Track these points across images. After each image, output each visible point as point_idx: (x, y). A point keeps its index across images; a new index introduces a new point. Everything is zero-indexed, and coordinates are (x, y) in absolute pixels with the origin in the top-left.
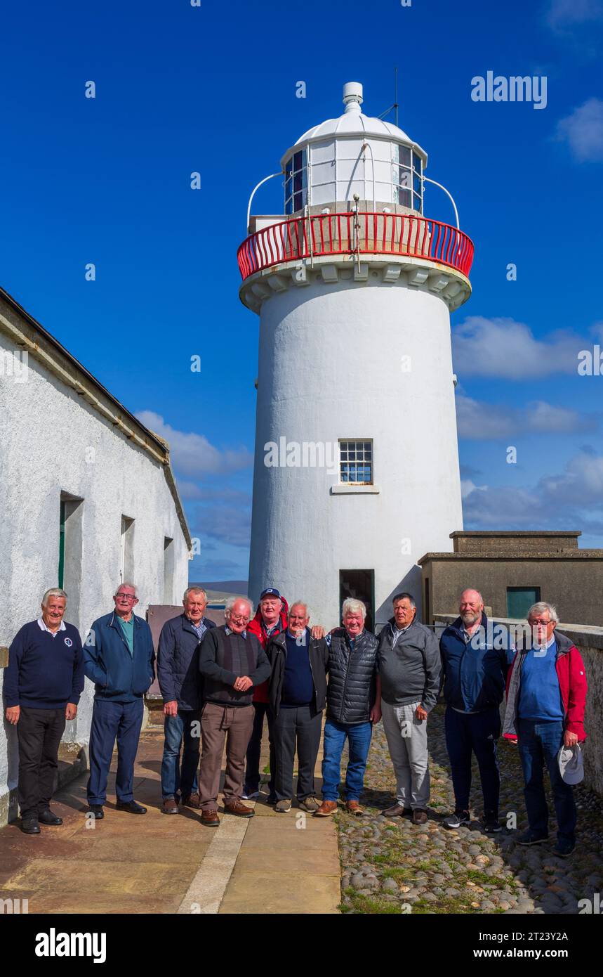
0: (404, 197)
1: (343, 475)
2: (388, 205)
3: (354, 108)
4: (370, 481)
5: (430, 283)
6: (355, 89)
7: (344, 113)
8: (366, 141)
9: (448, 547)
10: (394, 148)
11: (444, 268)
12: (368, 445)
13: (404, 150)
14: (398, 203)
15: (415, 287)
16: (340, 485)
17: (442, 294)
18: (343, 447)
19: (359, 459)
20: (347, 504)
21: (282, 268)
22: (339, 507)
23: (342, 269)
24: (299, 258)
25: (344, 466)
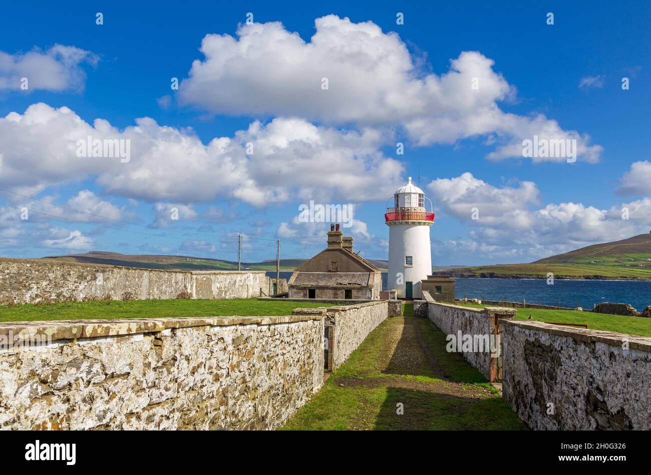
0: (420, 205)
1: (407, 264)
2: (416, 207)
4: (412, 264)
5: (424, 224)
6: (410, 178)
7: (408, 183)
8: (412, 194)
9: (426, 278)
10: (418, 195)
11: (427, 221)
12: (412, 257)
13: (420, 195)
14: (418, 206)
15: (422, 225)
16: (405, 265)
17: (428, 225)
18: (407, 257)
19: (409, 260)
20: (407, 269)
21: (394, 221)
22: (406, 269)
23: (406, 222)
24: (397, 220)
25: (407, 262)
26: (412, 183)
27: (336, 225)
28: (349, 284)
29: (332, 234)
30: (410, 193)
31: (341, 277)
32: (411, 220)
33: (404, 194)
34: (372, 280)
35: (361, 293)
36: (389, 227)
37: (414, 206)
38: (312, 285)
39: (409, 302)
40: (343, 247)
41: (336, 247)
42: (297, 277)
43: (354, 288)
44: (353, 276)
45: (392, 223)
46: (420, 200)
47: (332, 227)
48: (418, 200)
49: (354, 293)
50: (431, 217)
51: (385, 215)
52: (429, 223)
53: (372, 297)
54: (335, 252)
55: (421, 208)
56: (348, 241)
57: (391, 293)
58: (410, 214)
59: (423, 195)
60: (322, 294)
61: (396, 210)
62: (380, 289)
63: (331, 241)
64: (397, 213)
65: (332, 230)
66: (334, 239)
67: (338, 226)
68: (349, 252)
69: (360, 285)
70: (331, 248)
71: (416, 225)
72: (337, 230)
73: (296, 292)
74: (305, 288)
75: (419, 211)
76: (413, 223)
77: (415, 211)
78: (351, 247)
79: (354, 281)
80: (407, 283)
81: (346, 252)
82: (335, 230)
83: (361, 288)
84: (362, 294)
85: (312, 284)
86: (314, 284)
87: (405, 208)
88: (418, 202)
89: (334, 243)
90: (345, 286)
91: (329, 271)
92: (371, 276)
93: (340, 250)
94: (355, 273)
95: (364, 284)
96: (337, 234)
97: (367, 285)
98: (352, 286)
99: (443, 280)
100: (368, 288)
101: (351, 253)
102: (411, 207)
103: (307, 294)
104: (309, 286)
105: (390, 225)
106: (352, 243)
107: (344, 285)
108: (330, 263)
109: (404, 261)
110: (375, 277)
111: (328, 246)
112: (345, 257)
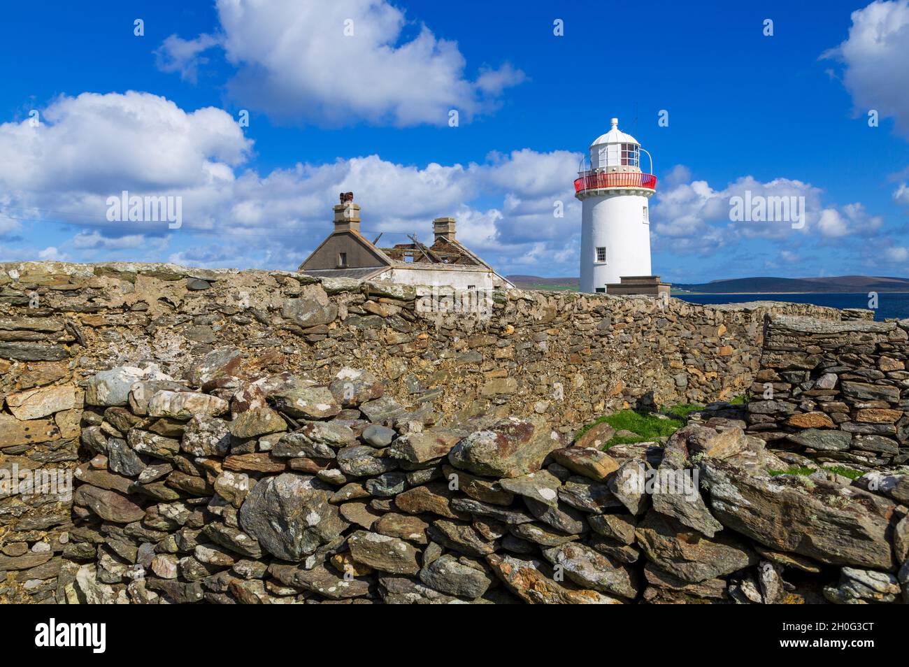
1: (599, 259)
3: (615, 127)
4: (604, 260)
6: (615, 121)
7: (611, 129)
10: (621, 145)
12: (606, 249)
14: (620, 164)
16: (596, 262)
18: (598, 249)
19: (602, 251)
20: (598, 267)
22: (595, 268)
25: (599, 256)
26: (619, 128)
46: (624, 155)
48: (619, 153)
52: (645, 192)
80: (597, 290)
88: (620, 158)
102: (607, 167)
109: (593, 255)
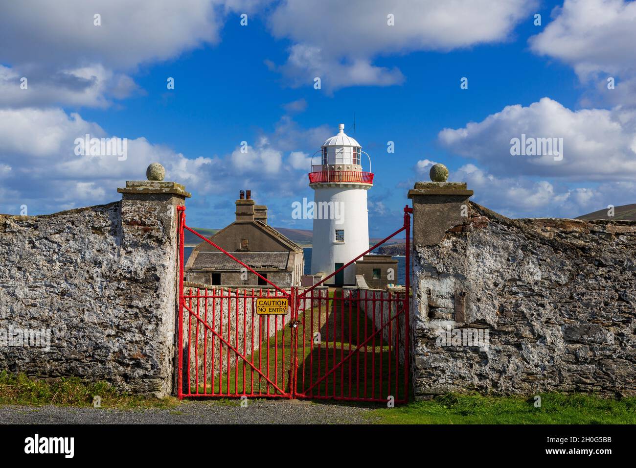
0: (355, 162)
1: (336, 239)
2: (349, 165)
3: (342, 131)
4: (343, 240)
5: (360, 187)
6: (342, 126)
7: (339, 133)
8: (344, 148)
10: (352, 148)
11: (364, 184)
12: (343, 231)
14: (352, 163)
15: (357, 188)
16: (335, 241)
17: (364, 189)
18: (336, 231)
19: (340, 235)
20: (337, 246)
21: (321, 183)
22: (335, 247)
23: (336, 185)
24: (325, 182)
25: (336, 237)
26: (345, 132)
27: (247, 191)
28: (263, 266)
29: (242, 203)
30: (342, 146)
31: (252, 257)
32: (343, 182)
33: (335, 147)
34: (292, 262)
35: (278, 278)
36: (314, 191)
37: (347, 163)
38: (217, 269)
39: (339, 289)
40: (255, 219)
41: (246, 219)
42: (196, 259)
43: (270, 272)
44: (269, 256)
45: (318, 186)
46: (355, 156)
47: (242, 195)
48: (352, 154)
49: (270, 278)
50: (369, 178)
51: (309, 174)
52: (366, 186)
53: (291, 282)
54: (245, 225)
55: (356, 166)
56: (262, 210)
57: (315, 277)
58: (342, 174)
59: (358, 148)
60: (228, 279)
61: (323, 168)
62: (301, 273)
63: (240, 212)
64: (324, 172)
65: (241, 198)
66: (244, 209)
67: (249, 193)
68: (261, 224)
69: (276, 267)
70: (240, 221)
71: (350, 189)
72: (247, 198)
73: (195, 278)
74: (207, 272)
75: (353, 170)
76: (346, 186)
77: (349, 170)
78: (264, 219)
79: (269, 263)
80: (337, 264)
81: (259, 226)
82: (245, 199)
83: (278, 272)
84: (279, 280)
85: (216, 266)
86: (219, 267)
87: (334, 165)
88: (352, 158)
89: (244, 214)
90: (258, 270)
91: (238, 250)
92: (291, 257)
93: (252, 224)
94: (270, 253)
95: (282, 267)
96: (248, 203)
97: (286, 267)
98: (267, 269)
99: (382, 261)
100: (287, 271)
101: (264, 226)
102: (343, 165)
103: (209, 279)
104: (213, 270)
105: (314, 189)
106: (265, 213)
107: (257, 267)
108: (239, 240)
109: (333, 236)
110: (296, 258)
111: (237, 219)
112: (258, 232)
